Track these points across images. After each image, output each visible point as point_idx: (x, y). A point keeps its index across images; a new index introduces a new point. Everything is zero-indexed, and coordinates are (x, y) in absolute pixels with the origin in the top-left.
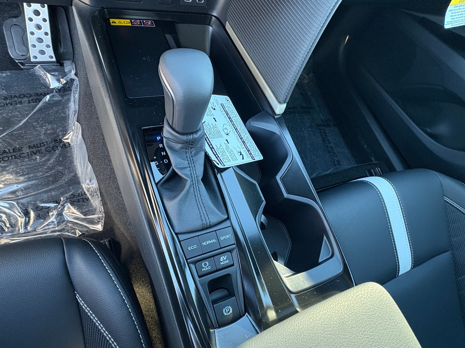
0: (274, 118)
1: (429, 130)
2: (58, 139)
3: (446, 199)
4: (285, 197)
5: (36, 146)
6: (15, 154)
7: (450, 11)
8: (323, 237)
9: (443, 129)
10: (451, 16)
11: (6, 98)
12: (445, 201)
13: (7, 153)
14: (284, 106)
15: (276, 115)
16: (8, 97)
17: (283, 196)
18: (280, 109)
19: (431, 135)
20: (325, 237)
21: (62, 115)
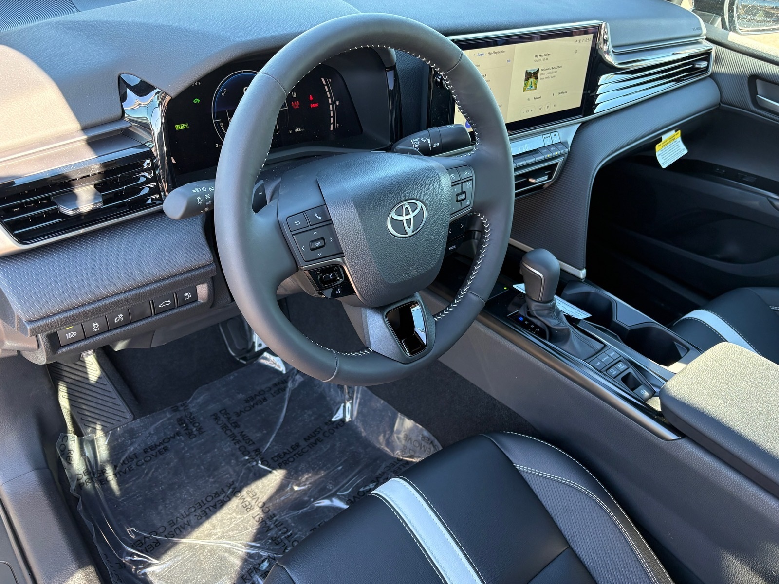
0: (582, 282)
1: (718, 256)
2: (327, 421)
3: (773, 308)
4: (629, 329)
5: (310, 436)
6: (297, 451)
7: (659, 155)
8: (674, 344)
9: (732, 249)
10: (663, 158)
11: (247, 401)
12: (774, 310)
13: (288, 453)
14: (584, 271)
15: (582, 279)
16: (249, 399)
17: (627, 329)
18: (582, 274)
19: (723, 259)
20: (675, 343)
21: (315, 395)
